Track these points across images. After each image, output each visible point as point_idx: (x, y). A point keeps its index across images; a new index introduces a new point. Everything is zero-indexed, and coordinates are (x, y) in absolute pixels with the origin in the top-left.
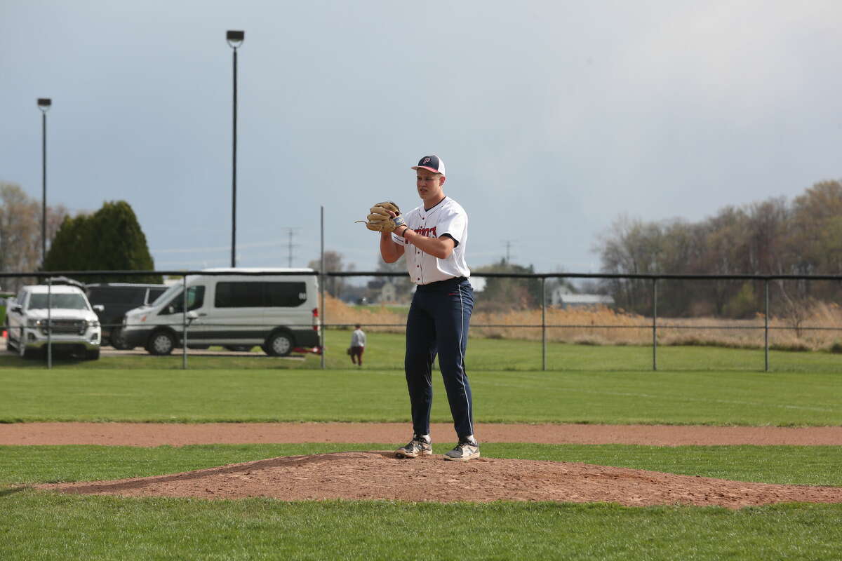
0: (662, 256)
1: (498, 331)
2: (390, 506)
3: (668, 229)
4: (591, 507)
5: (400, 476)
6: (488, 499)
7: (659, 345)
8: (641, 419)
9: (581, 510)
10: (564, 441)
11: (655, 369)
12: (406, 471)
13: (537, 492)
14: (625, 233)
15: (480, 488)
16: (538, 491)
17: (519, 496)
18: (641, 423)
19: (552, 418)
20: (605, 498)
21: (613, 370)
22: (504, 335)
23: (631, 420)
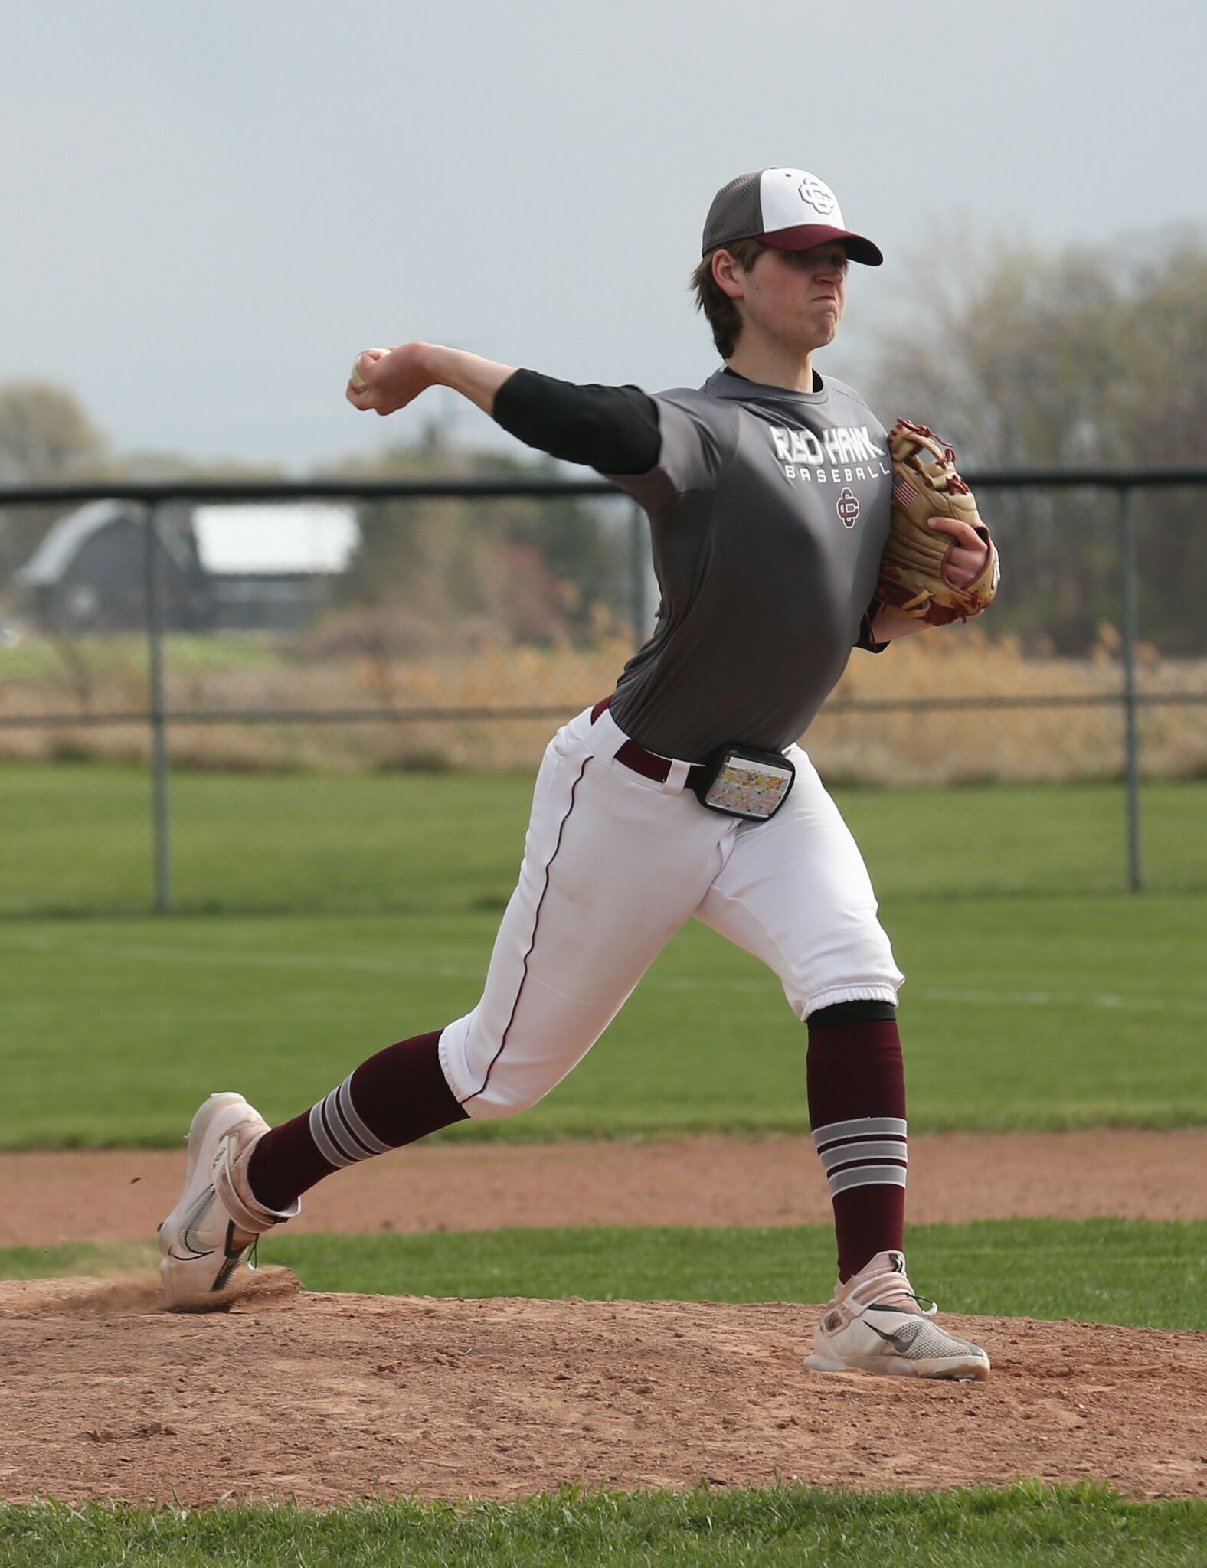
0: (1124, 392)
1: (430, 737)
2: (69, 1531)
3: (1145, 276)
4: (985, 1507)
5: (104, 1393)
6: (509, 1486)
7: (1147, 780)
8: (1111, 1106)
9: (940, 1525)
10: (785, 1211)
11: (1135, 885)
12: (127, 1370)
13: (731, 1446)
14: (958, 299)
15: (470, 1439)
16: (735, 1445)
17: (653, 1469)
18: (1116, 1124)
19: (719, 1113)
20: (1040, 1464)
21: (951, 896)
22: (458, 753)
23: (1070, 1108)
